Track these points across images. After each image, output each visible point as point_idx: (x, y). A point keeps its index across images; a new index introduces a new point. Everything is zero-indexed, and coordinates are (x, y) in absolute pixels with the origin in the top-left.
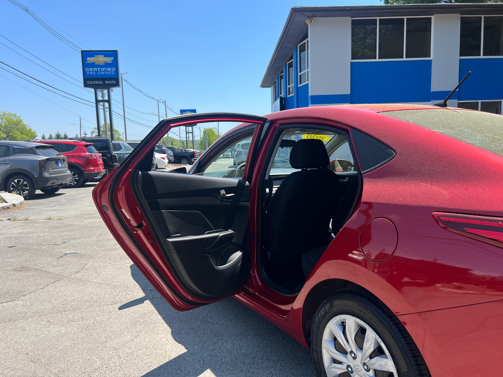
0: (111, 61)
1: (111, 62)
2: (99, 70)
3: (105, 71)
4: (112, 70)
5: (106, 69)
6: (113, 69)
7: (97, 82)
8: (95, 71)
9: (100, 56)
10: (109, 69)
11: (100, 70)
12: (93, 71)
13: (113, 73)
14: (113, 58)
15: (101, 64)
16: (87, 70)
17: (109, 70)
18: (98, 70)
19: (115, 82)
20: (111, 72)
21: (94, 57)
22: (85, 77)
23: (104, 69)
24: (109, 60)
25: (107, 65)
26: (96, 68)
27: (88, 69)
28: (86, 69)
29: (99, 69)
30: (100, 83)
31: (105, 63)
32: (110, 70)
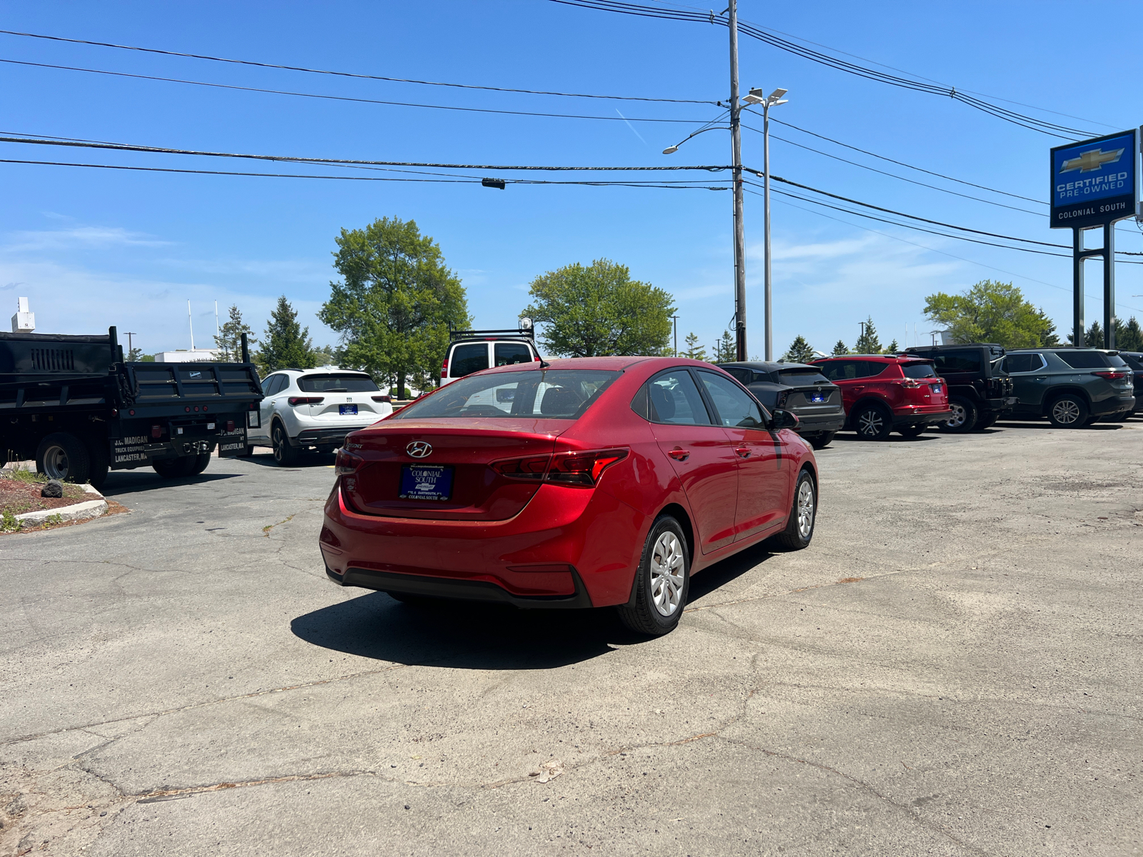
0: (1118, 157)
1: (1117, 160)
2: (1087, 185)
3: (1101, 183)
4: (1119, 178)
5: (1104, 179)
6: (1122, 176)
7: (1080, 212)
8: (1079, 187)
9: (1091, 151)
10: (1111, 178)
11: (1090, 182)
12: (1075, 189)
13: (1120, 184)
14: (1123, 149)
15: (1092, 170)
16: (1061, 188)
17: (1110, 180)
18: (1085, 184)
19: (1123, 205)
20: (1116, 184)
21: (1079, 156)
22: (1056, 206)
23: (1099, 180)
24: (1115, 155)
25: (1107, 169)
26: (1082, 182)
27: (1064, 186)
28: (1058, 187)
29: (1087, 181)
30: (1088, 212)
31: (1102, 166)
32: (1114, 180)
